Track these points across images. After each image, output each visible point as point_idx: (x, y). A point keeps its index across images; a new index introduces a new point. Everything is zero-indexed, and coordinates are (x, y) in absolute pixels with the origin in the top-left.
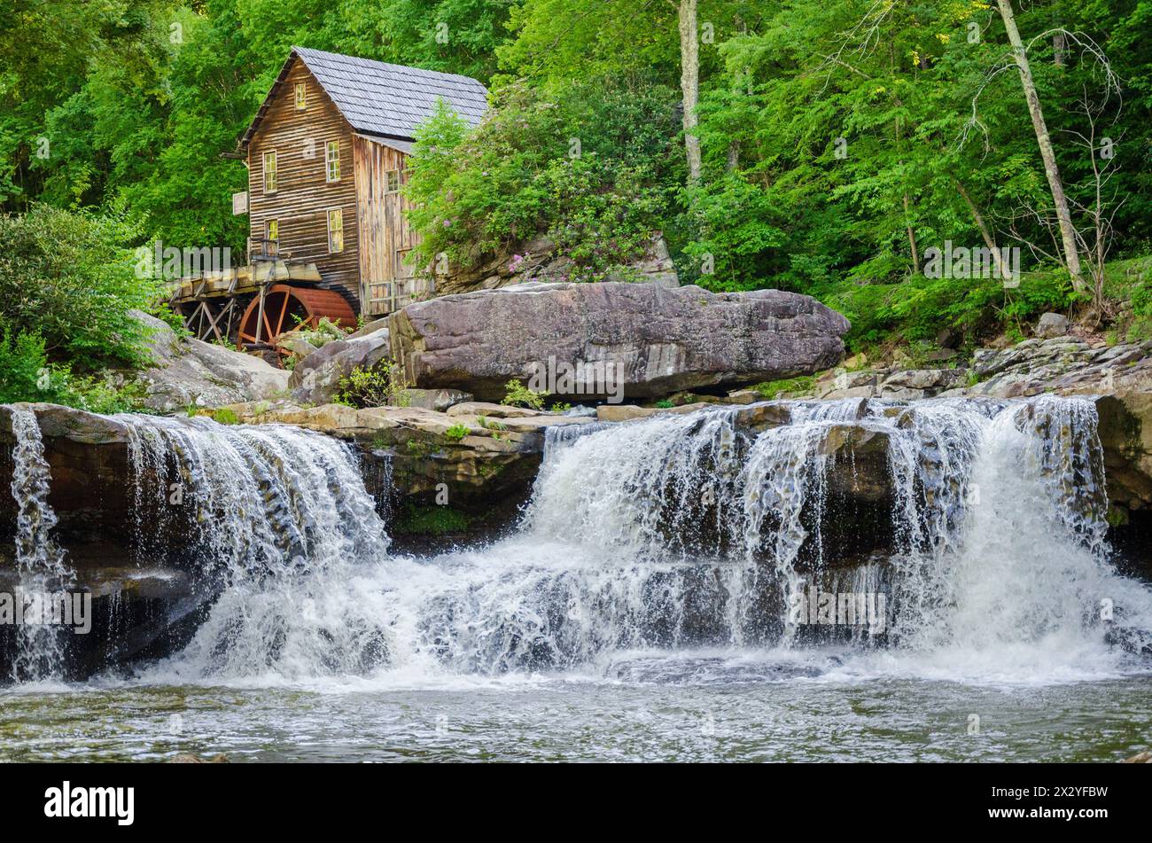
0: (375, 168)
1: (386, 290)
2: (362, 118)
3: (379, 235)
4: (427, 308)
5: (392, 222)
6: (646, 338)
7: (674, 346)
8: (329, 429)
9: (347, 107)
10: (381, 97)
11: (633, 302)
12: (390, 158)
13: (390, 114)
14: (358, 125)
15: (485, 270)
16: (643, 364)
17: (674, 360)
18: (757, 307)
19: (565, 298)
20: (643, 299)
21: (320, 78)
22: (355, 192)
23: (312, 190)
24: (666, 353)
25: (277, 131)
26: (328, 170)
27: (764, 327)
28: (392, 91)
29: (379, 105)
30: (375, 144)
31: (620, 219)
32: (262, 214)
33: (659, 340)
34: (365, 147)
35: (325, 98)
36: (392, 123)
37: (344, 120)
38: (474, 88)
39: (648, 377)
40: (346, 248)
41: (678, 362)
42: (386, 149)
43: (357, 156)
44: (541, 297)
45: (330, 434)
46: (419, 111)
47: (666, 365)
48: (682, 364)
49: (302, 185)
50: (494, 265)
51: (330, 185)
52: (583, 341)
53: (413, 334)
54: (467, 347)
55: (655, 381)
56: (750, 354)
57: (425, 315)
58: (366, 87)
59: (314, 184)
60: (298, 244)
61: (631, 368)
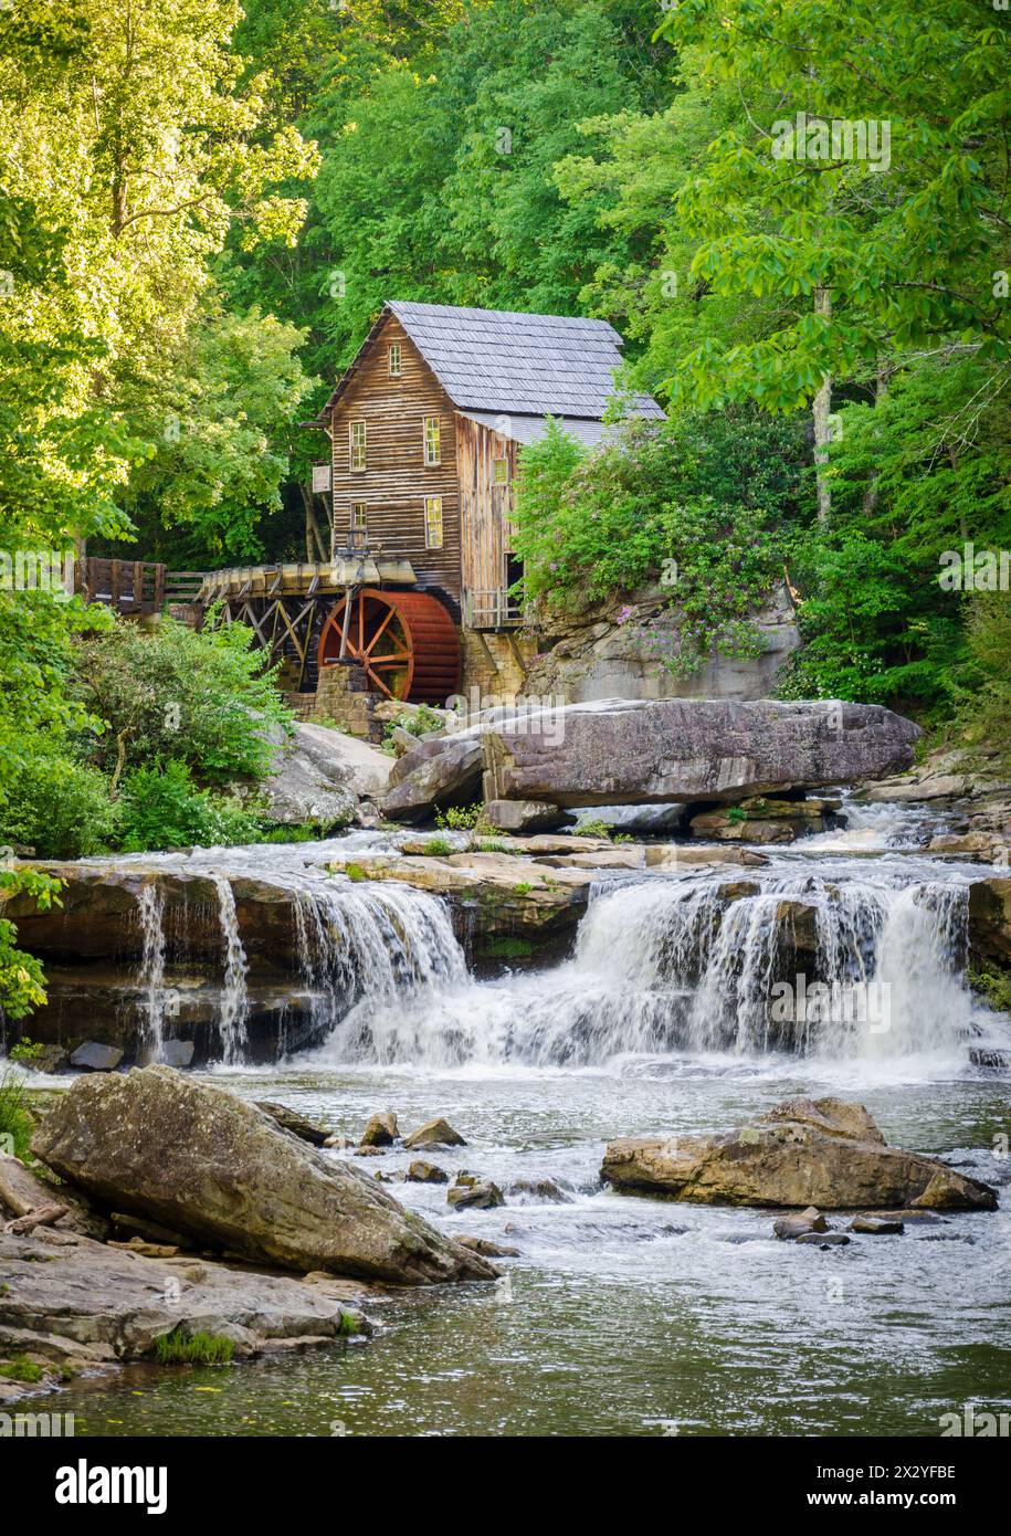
0: (481, 455)
1: (491, 599)
2: (467, 391)
3: (484, 532)
5: (499, 519)
6: (717, 752)
7: (744, 759)
9: (450, 378)
10: (490, 360)
11: (706, 719)
12: (498, 446)
13: (500, 383)
14: (461, 402)
16: (714, 776)
17: (744, 771)
18: (828, 719)
20: (715, 717)
21: (419, 342)
22: (457, 480)
23: (408, 472)
24: (737, 765)
25: (366, 398)
26: (426, 452)
28: (503, 350)
29: (486, 371)
30: (481, 427)
31: (737, 569)
32: (348, 495)
33: (731, 754)
34: (469, 429)
35: (424, 368)
36: (503, 395)
37: (446, 395)
38: (603, 335)
39: (720, 787)
40: (445, 544)
41: (748, 773)
42: (493, 434)
43: (460, 438)
46: (536, 375)
47: (736, 776)
48: (753, 775)
49: (395, 466)
50: (602, 612)
51: (428, 469)
52: (657, 757)
53: (504, 751)
55: (727, 791)
56: (817, 765)
57: (514, 734)
58: (471, 347)
59: (411, 465)
60: (388, 534)
61: (703, 780)
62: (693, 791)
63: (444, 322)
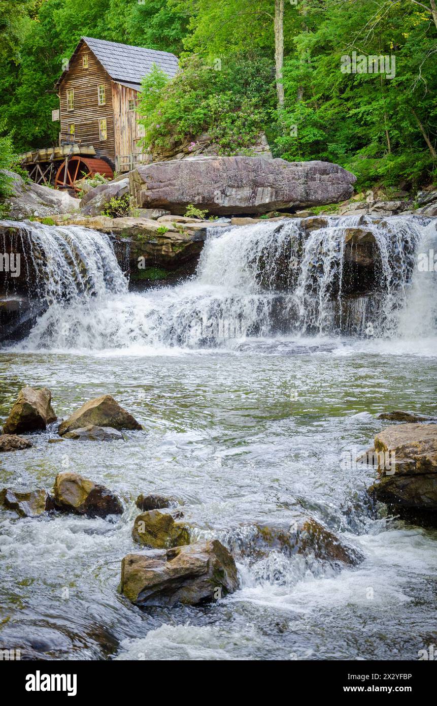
0: (123, 98)
1: (128, 159)
2: (116, 73)
3: (124, 132)
4: (148, 169)
5: (131, 125)
6: (256, 184)
7: (269, 188)
8: (99, 228)
9: (109, 67)
10: (125, 62)
11: (249, 166)
12: (130, 94)
13: (130, 71)
14: (114, 77)
15: (177, 150)
16: (254, 197)
17: (269, 195)
18: (311, 169)
19: (216, 164)
20: (254, 165)
21: (95, 53)
22: (112, 110)
23: (91, 109)
24: (266, 192)
25: (74, 79)
26: (99, 99)
27: (314, 180)
28: (131, 59)
29: (124, 66)
30: (122, 86)
31: (244, 125)
32: (67, 121)
33: (262, 185)
34: (118, 88)
35: (98, 63)
36: (131, 76)
37: (107, 74)
38: (172, 58)
39: (257, 204)
40: (108, 138)
41: (271, 196)
42: (128, 89)
43: (114, 92)
44: (205, 163)
45: (100, 230)
46: (144, 70)
47: (265, 197)
48: (274, 197)
49: (87, 106)
50: (181, 147)
51: (100, 107)
52: (224, 185)
53: (141, 181)
54: (168, 188)
55: (260, 206)
56: (307, 193)
57: (147, 172)
58: (118, 57)
59: (93, 106)
60: (84, 136)
61: (248, 199)
62: (243, 205)
63: (106, 47)
